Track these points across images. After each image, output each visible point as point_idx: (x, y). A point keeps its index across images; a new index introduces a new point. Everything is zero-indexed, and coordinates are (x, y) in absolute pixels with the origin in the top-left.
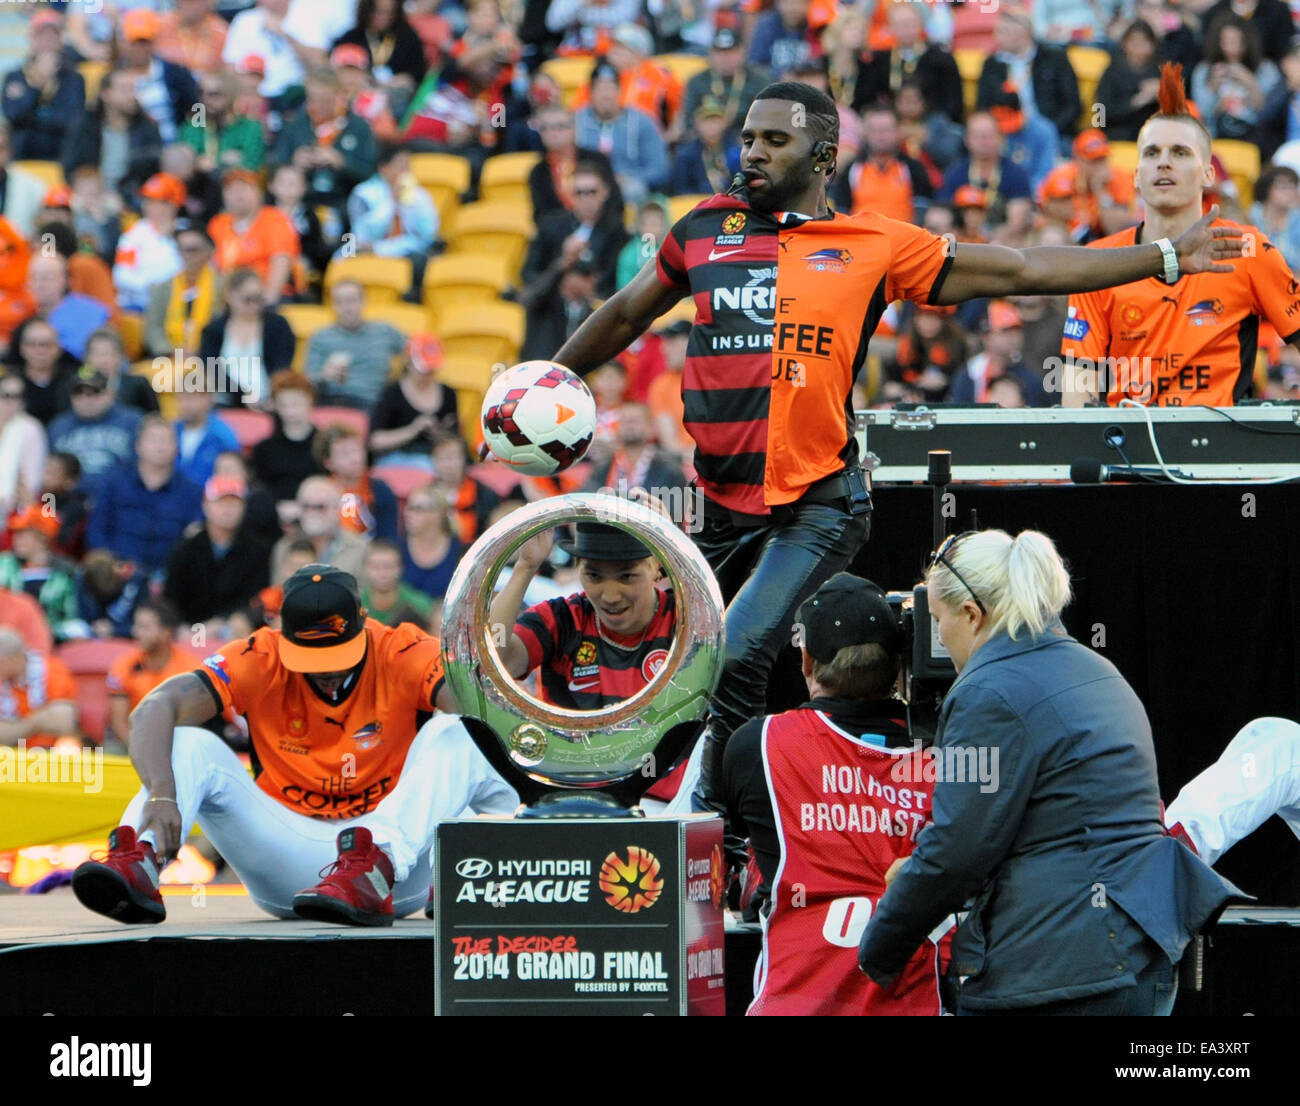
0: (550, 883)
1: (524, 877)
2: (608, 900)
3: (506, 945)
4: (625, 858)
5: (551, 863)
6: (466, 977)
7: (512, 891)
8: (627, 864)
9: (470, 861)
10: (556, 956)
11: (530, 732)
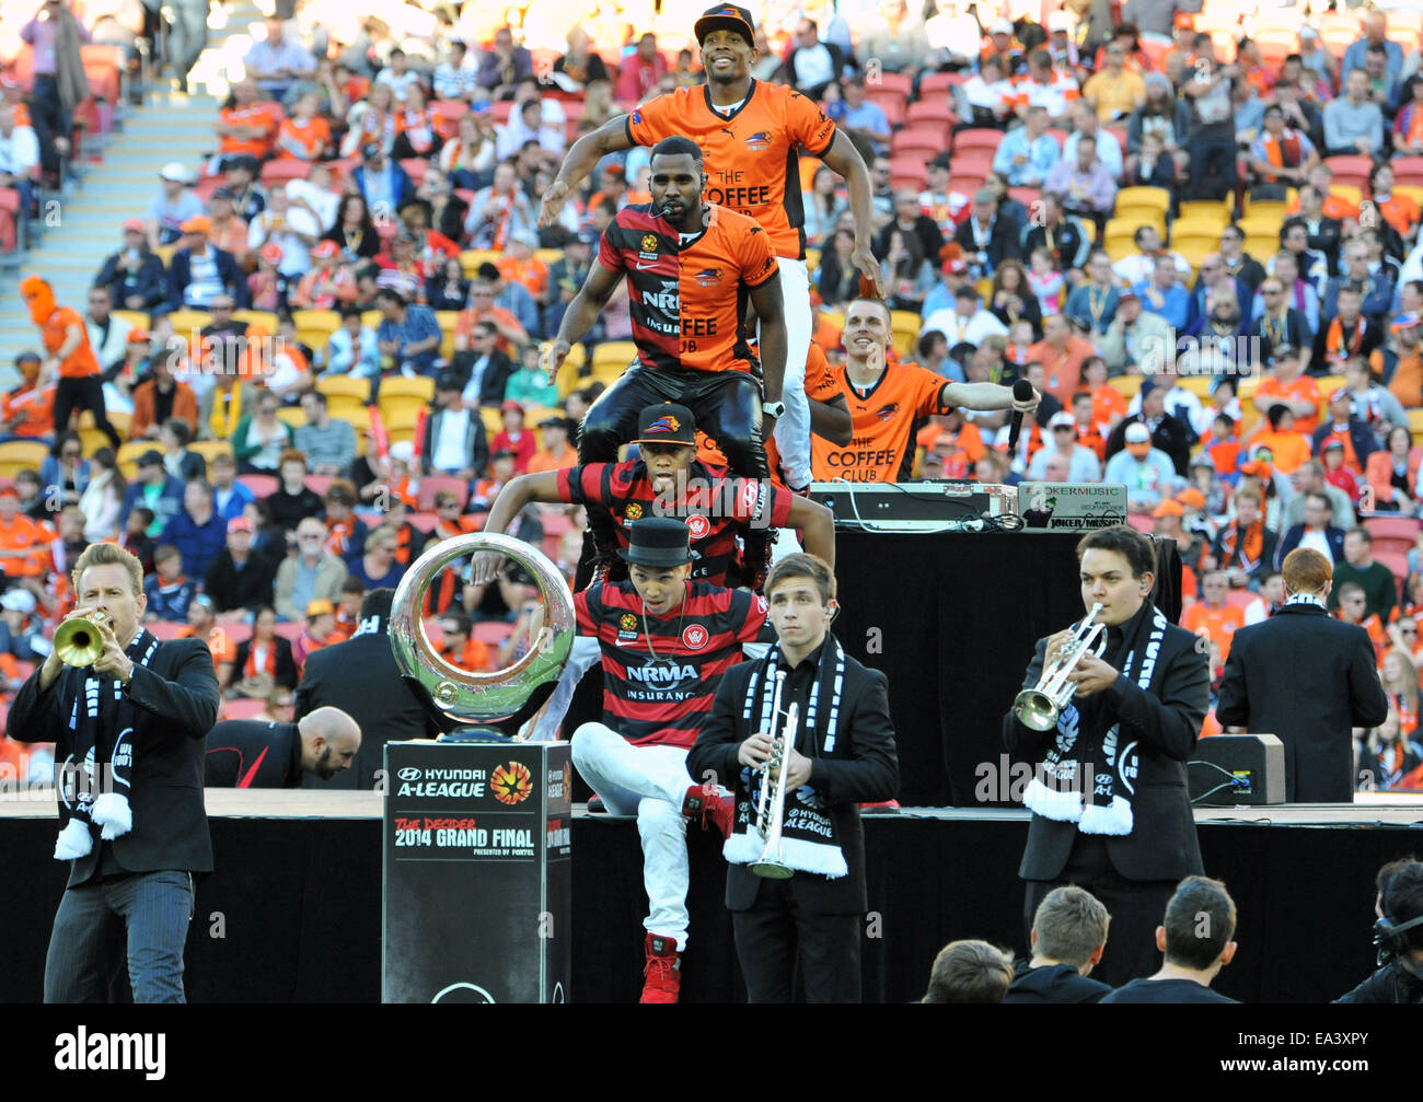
0: (459, 784)
1: (442, 780)
2: (496, 796)
3: (430, 824)
4: (507, 769)
5: (460, 772)
6: (403, 844)
7: (434, 789)
8: (509, 773)
9: (407, 769)
10: (462, 832)
11: (448, 687)
